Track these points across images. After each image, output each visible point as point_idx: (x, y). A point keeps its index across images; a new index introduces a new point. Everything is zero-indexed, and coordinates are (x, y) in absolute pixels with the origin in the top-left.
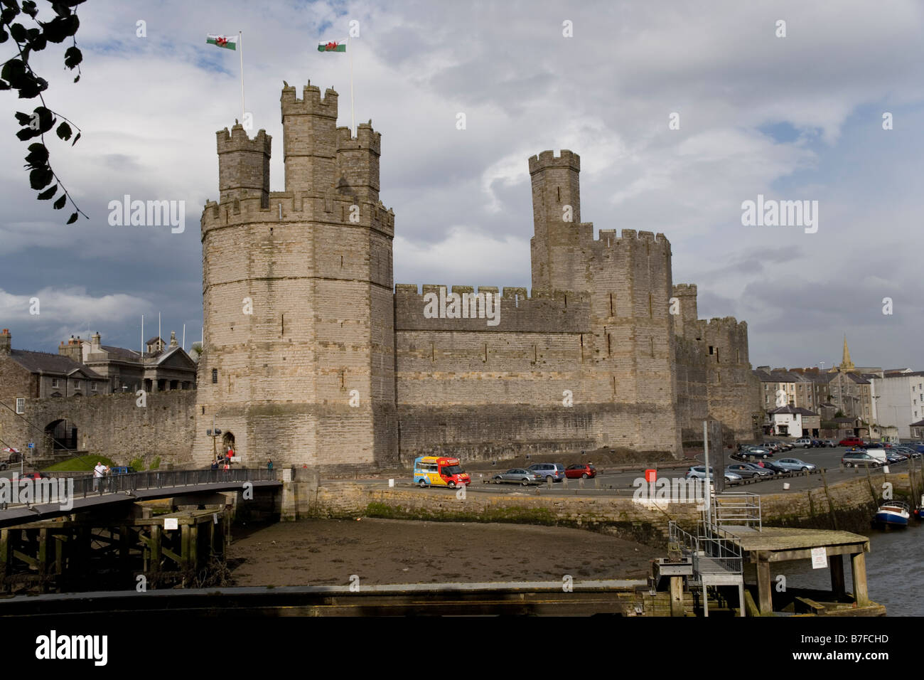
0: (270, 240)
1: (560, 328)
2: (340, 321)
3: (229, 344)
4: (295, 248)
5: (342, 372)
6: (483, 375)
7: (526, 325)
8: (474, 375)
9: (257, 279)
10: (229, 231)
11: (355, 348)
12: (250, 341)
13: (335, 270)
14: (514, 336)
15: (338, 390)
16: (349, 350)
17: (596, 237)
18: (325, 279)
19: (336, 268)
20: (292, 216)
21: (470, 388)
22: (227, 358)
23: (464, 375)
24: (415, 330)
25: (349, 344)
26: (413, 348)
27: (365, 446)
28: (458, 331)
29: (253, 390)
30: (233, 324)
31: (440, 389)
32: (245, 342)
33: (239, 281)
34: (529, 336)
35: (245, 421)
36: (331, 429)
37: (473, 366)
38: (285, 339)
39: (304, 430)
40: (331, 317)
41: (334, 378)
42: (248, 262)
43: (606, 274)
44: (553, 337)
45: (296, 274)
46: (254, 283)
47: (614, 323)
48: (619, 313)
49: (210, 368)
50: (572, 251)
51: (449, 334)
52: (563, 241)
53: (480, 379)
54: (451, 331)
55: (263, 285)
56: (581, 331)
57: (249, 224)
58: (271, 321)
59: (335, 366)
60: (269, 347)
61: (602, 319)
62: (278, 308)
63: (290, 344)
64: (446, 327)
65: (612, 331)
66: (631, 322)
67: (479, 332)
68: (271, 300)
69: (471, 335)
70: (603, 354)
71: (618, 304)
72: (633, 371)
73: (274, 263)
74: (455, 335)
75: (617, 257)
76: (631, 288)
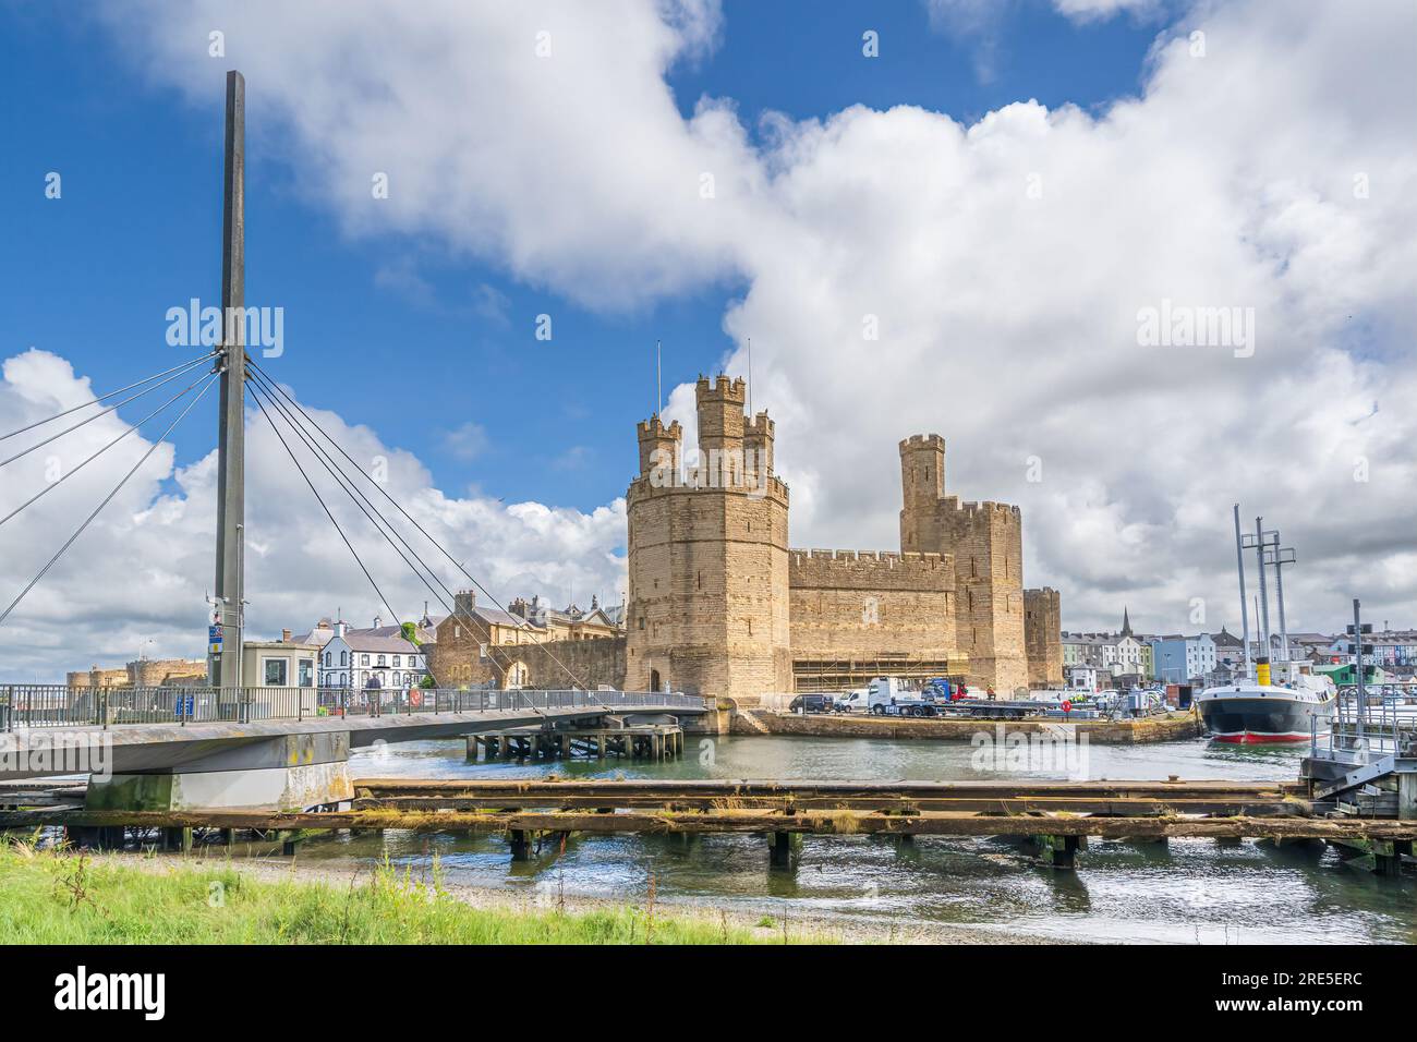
0: (688, 508)
1: (928, 588)
2: (747, 577)
3: (653, 597)
4: (710, 515)
5: (748, 621)
9: (678, 542)
10: (652, 502)
11: (760, 600)
12: (671, 594)
13: (742, 535)
14: (888, 593)
15: (745, 635)
16: (755, 602)
17: (960, 507)
18: (735, 541)
19: (744, 532)
21: (852, 637)
22: (652, 609)
23: (846, 625)
24: (805, 588)
25: (754, 596)
26: (803, 602)
27: (767, 682)
28: (842, 589)
29: (674, 635)
30: (656, 580)
31: (826, 637)
32: (667, 595)
33: (662, 544)
34: (902, 594)
35: (668, 660)
36: (740, 668)
37: (855, 619)
38: (701, 592)
39: (717, 668)
40: (740, 573)
41: (743, 625)
42: (669, 528)
43: (968, 540)
44: (922, 595)
45: (711, 537)
46: (675, 545)
47: (975, 583)
48: (979, 574)
49: (637, 617)
50: (936, 521)
51: (833, 592)
52: (930, 512)
53: (859, 629)
54: (836, 589)
55: (681, 547)
56: (944, 588)
57: (670, 495)
58: (688, 577)
59: (743, 615)
60: (687, 599)
61: (964, 579)
62: (696, 566)
63: (705, 597)
64: (831, 585)
65: (974, 590)
66: (990, 581)
67: (859, 589)
68: (689, 559)
69: (853, 592)
70: (965, 609)
71: (979, 566)
72: (991, 624)
73: (692, 528)
74: (839, 592)
75: (978, 525)
76: (990, 553)
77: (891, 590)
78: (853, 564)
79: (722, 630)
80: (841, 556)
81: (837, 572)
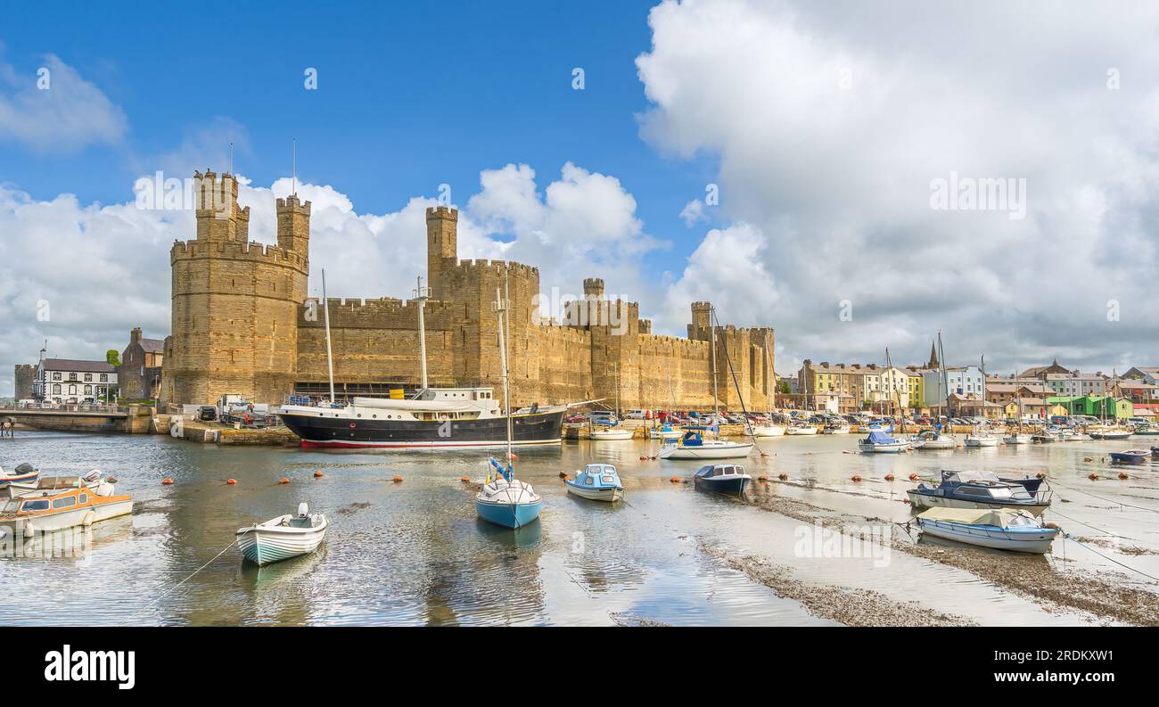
2: (231, 320)
4: (200, 275)
5: (231, 352)
6: (366, 357)
7: (400, 325)
8: (360, 356)
11: (243, 337)
12: (178, 332)
13: (228, 288)
14: (390, 332)
15: (228, 363)
16: (237, 338)
17: (459, 264)
18: (218, 293)
20: (199, 255)
21: (356, 365)
23: (352, 356)
24: (316, 327)
25: (237, 334)
26: (313, 338)
28: (348, 328)
29: (178, 362)
34: (402, 332)
36: (219, 386)
37: (359, 351)
38: (195, 331)
39: (202, 386)
40: (224, 317)
41: (225, 355)
42: (177, 284)
43: (463, 290)
45: (201, 291)
46: (180, 297)
47: (468, 324)
48: (471, 316)
50: (441, 275)
51: (340, 331)
52: (437, 268)
53: (363, 359)
54: (343, 328)
55: (183, 298)
56: (442, 328)
58: (187, 320)
59: (226, 348)
60: (186, 336)
61: (460, 320)
62: (192, 312)
63: (197, 334)
64: (339, 325)
65: (466, 329)
66: (479, 323)
67: (364, 329)
68: (188, 307)
69: (358, 331)
70: (459, 345)
71: (471, 310)
72: (479, 356)
73: (190, 284)
74: (346, 330)
75: (471, 278)
76: (479, 299)
77: (393, 329)
78: (358, 309)
79: (206, 358)
80: (349, 303)
81: (343, 315)
